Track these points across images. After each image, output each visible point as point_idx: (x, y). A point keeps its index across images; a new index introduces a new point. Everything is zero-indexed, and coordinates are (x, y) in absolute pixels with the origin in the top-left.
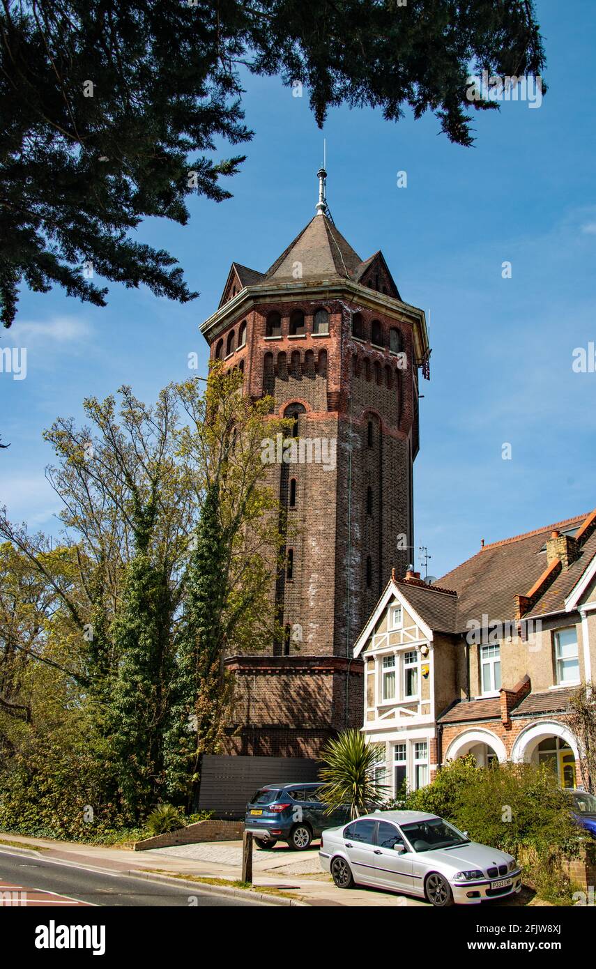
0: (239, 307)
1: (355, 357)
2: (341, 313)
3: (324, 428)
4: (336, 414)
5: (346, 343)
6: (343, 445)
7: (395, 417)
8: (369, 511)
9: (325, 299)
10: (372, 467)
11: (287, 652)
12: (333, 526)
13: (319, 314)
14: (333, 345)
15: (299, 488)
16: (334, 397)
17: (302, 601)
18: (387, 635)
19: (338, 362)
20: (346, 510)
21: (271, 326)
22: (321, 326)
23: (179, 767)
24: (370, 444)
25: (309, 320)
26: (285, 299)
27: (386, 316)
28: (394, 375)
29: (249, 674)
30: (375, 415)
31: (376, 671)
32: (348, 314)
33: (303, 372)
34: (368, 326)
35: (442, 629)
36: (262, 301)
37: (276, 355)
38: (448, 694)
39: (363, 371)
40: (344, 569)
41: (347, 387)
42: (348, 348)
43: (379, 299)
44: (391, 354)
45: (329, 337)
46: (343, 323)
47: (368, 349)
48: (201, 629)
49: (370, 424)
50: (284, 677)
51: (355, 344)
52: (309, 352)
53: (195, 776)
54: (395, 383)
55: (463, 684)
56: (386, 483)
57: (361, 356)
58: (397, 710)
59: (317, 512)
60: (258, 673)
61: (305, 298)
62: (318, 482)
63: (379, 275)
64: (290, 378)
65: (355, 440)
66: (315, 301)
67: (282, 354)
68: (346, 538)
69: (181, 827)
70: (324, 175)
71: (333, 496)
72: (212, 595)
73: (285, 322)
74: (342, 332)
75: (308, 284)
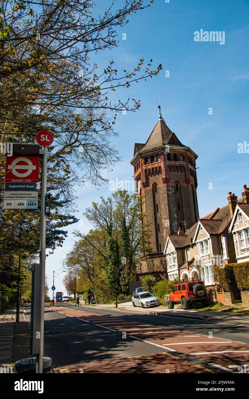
0: (137, 157)
1: (169, 166)
2: (163, 155)
3: (163, 189)
4: (165, 184)
5: (166, 163)
6: (169, 192)
7: (184, 180)
8: (179, 209)
9: (159, 152)
10: (179, 196)
11: (161, 251)
12: (168, 216)
13: (158, 156)
14: (162, 165)
15: (159, 206)
16: (164, 179)
17: (163, 237)
18: (169, 249)
19: (164, 169)
20: (172, 211)
21: (146, 162)
22: (159, 160)
23: (124, 285)
24: (177, 190)
25: (155, 158)
26: (148, 153)
27: (178, 152)
28: (183, 168)
29: (152, 258)
30: (178, 181)
31: (168, 258)
32: (165, 155)
33: (156, 173)
34: (172, 156)
35: (178, 247)
36: (142, 155)
37: (148, 170)
38: (181, 262)
39: (172, 169)
40: (173, 227)
41: (168, 176)
42: (167, 165)
43: (174, 148)
44: (181, 163)
45: (161, 162)
46: (164, 158)
47: (173, 163)
48: (125, 253)
49: (177, 184)
50: (161, 258)
51: (168, 163)
52: (156, 168)
53: (127, 287)
54: (183, 170)
55: (185, 259)
56: (183, 200)
57: (171, 166)
58: (172, 267)
59: (164, 212)
60: (154, 258)
61: (153, 152)
62: (163, 204)
63: (174, 140)
64: (153, 176)
65: (172, 190)
66: (156, 152)
67: (149, 169)
68: (172, 218)
69: (124, 298)
70: (159, 107)
71: (167, 207)
72: (127, 245)
73: (149, 160)
74: (164, 160)
75: (153, 148)
